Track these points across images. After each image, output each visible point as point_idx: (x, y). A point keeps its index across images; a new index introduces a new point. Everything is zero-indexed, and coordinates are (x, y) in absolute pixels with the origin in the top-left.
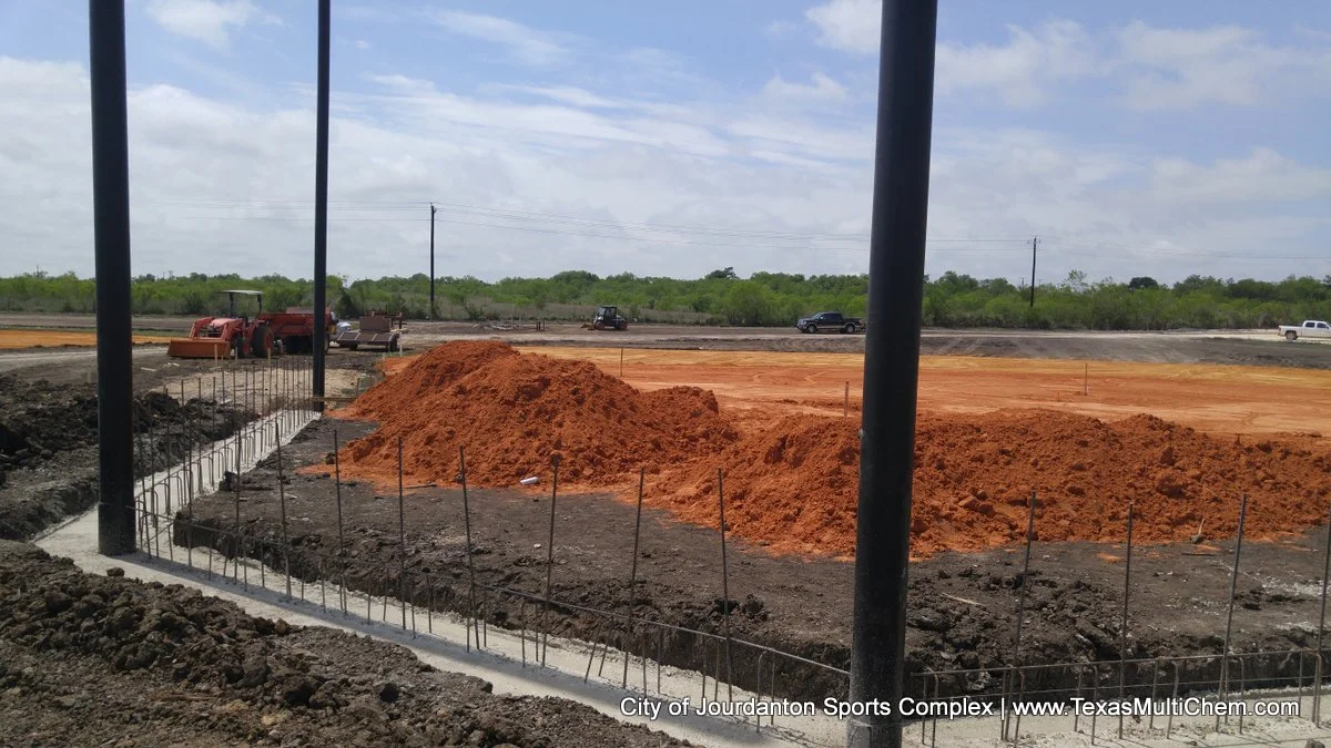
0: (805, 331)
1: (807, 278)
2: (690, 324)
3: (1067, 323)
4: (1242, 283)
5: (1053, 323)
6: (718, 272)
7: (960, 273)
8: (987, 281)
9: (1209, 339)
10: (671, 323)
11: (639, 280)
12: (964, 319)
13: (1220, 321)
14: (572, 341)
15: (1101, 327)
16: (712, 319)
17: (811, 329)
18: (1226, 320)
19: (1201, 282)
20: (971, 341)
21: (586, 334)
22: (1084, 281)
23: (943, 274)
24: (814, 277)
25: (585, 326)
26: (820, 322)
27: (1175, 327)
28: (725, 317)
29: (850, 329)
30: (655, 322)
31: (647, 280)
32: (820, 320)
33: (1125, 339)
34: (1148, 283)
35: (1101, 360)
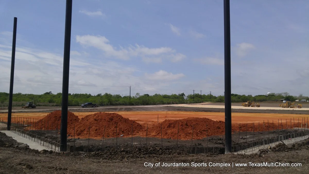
0: (83, 107)
1: (72, 94)
2: (51, 106)
3: (137, 104)
4: (165, 95)
5: (134, 104)
6: (47, 93)
7: (108, 93)
8: (114, 95)
9: (166, 106)
10: (46, 106)
11: (23, 94)
12: (116, 104)
13: (165, 103)
14: (22, 111)
15: (144, 104)
16: (57, 105)
17: (85, 107)
18: (166, 103)
19: (158, 95)
20: (122, 108)
21: (23, 109)
22: (139, 95)
23: (105, 93)
24: (73, 94)
25: (23, 107)
26: (87, 105)
27: (158, 104)
28: (60, 104)
29: (94, 107)
30: (41, 106)
31: (26, 95)
32: (87, 104)
33: (151, 107)
34: (148, 95)
35: (150, 111)
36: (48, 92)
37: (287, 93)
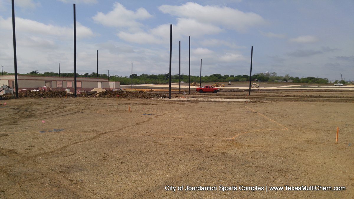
36: (35, 71)
37: (275, 73)
